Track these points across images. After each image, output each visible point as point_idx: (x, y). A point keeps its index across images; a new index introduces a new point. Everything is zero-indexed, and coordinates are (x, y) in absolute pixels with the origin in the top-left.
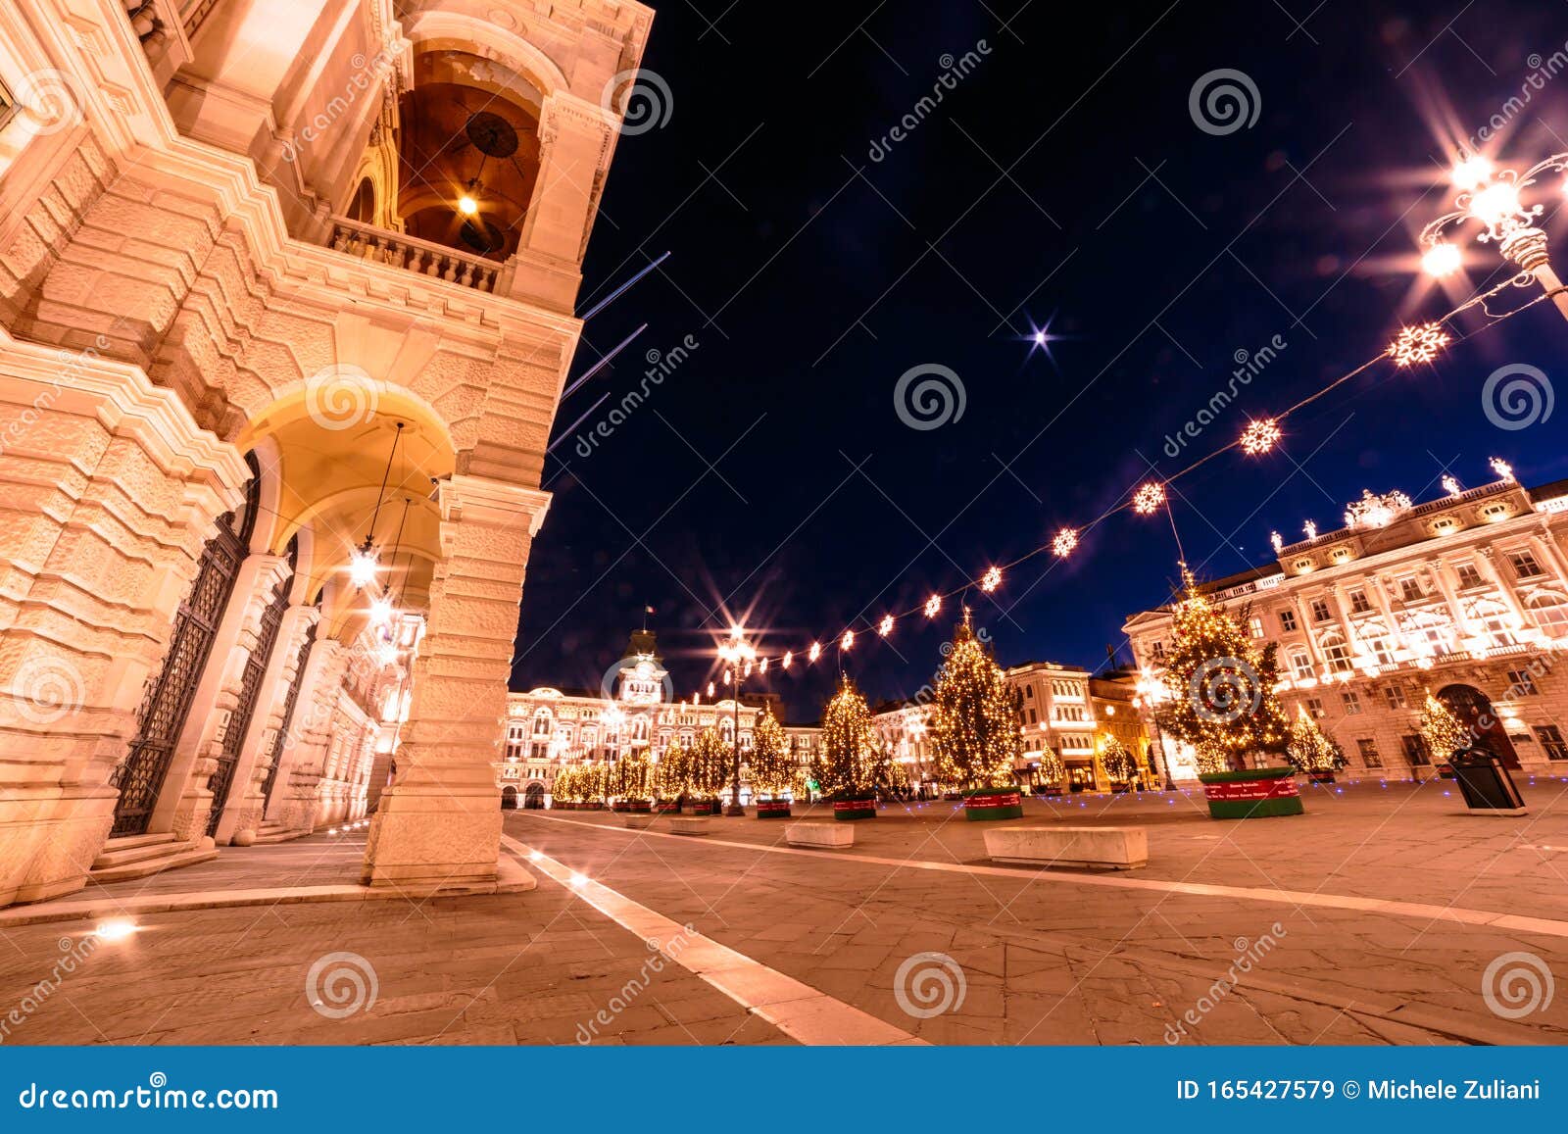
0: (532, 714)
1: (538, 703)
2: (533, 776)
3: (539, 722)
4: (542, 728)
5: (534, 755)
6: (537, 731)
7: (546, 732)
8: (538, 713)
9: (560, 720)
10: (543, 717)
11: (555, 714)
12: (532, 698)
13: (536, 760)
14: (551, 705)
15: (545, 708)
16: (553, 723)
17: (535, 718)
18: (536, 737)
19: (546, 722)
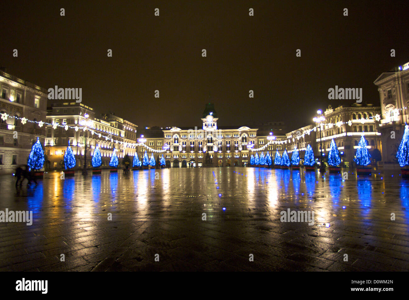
0: (172, 137)
1: (174, 133)
2: (175, 157)
3: (175, 139)
4: (176, 141)
5: (175, 150)
6: (175, 142)
7: (178, 142)
8: (174, 136)
9: (182, 138)
10: (176, 138)
11: (180, 136)
12: (172, 132)
13: (175, 152)
14: (178, 133)
15: (176, 135)
16: (180, 140)
17: (174, 138)
18: (175, 144)
19: (178, 139)
